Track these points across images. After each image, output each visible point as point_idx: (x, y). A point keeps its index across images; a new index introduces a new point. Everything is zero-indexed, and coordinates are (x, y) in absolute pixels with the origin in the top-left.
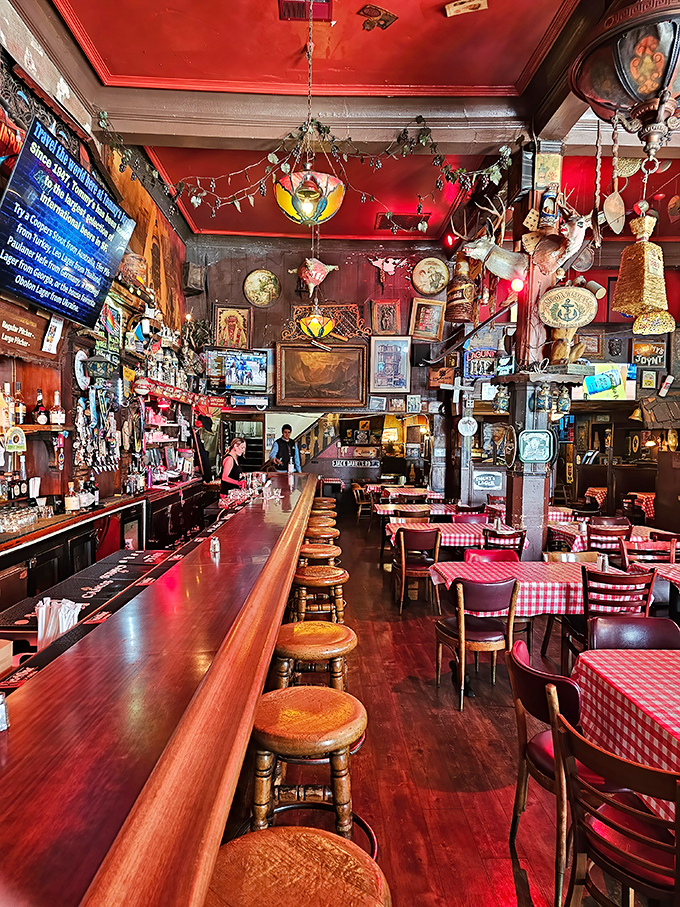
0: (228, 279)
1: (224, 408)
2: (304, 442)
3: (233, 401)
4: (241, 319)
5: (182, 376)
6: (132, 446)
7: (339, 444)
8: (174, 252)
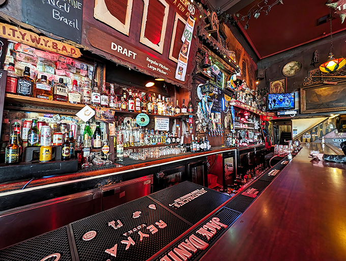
0: (274, 71)
1: (274, 117)
2: (314, 131)
3: (279, 113)
4: (281, 84)
5: (254, 104)
6: (229, 127)
7: (337, 132)
8: (252, 67)
